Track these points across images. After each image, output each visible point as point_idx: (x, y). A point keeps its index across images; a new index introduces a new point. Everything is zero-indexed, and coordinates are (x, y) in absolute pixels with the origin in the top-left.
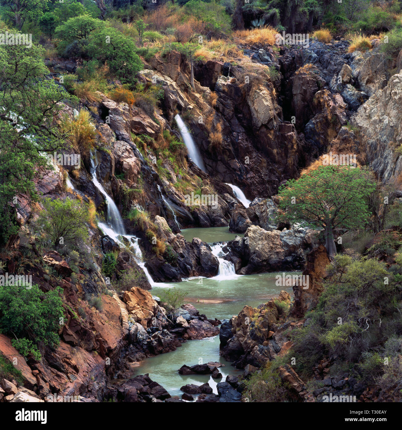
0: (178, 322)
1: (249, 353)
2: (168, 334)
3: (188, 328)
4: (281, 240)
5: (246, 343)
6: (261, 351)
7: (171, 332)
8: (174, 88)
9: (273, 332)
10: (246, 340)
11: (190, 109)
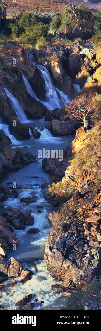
0: (25, 159)
1: (54, 171)
2: (21, 165)
3: (29, 162)
4: (66, 125)
5: (52, 167)
6: (59, 170)
7: (22, 164)
8: (20, 63)
9: (63, 163)
10: (53, 166)
11: (27, 72)
